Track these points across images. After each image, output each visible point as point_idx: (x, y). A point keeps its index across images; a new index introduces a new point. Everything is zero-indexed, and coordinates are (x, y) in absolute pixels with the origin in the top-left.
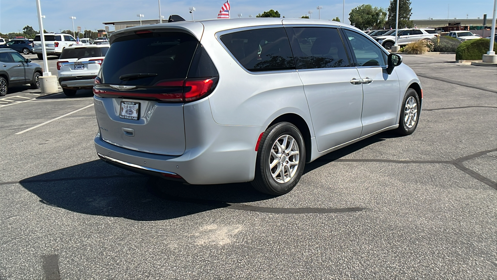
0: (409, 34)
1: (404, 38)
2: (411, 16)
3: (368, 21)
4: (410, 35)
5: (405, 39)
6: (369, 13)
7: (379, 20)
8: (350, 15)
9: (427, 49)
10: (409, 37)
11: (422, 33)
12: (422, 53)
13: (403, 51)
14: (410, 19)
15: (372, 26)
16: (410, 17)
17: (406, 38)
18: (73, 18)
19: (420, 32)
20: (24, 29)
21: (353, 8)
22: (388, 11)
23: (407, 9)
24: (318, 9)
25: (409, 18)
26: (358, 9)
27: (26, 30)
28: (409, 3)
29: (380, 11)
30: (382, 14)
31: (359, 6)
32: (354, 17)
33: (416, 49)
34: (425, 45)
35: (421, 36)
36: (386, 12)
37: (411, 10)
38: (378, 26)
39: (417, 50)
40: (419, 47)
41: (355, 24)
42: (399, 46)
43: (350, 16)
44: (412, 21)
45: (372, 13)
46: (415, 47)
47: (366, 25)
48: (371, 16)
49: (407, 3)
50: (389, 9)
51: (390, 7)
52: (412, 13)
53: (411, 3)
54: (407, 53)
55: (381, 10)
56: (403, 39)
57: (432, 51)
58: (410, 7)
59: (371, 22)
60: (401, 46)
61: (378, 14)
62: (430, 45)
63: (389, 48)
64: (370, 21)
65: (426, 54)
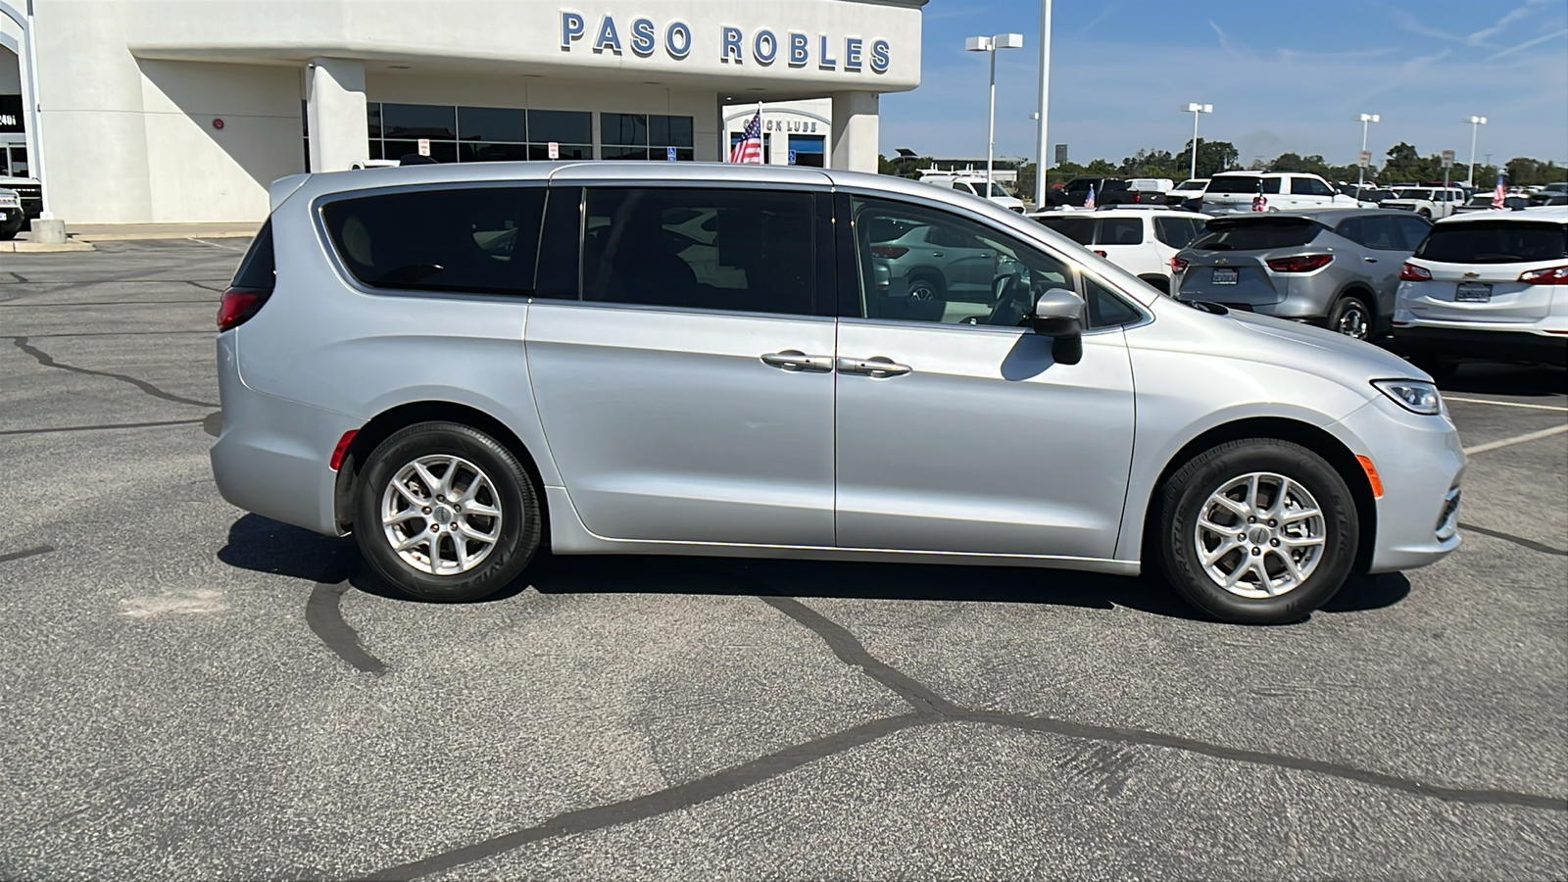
18: (1475, 119)
20: (1390, 153)
27: (1394, 155)
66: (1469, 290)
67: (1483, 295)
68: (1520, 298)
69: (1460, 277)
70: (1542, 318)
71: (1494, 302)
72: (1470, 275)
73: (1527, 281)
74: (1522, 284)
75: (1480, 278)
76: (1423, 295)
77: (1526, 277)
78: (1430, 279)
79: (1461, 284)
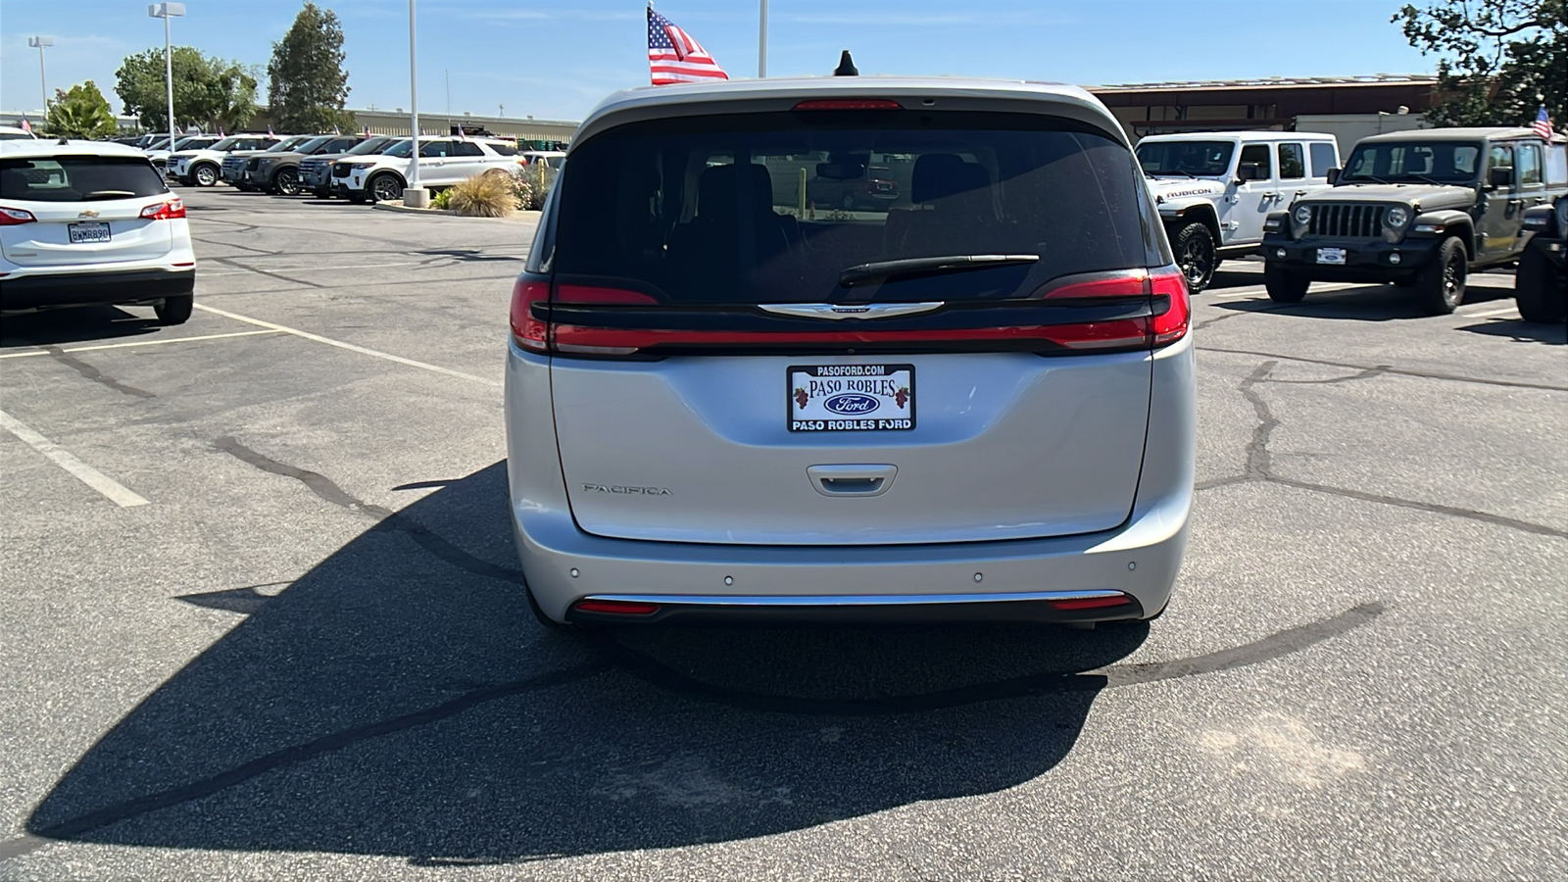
0: (443, 153)
1: (430, 164)
2: (346, 95)
3: (194, 103)
4: (447, 155)
5: (434, 167)
6: (195, 77)
7: (231, 103)
8: (118, 74)
9: (514, 200)
10: (444, 163)
11: (483, 154)
12: (503, 213)
13: (446, 207)
14: (345, 108)
15: (207, 118)
16: (346, 99)
17: (438, 164)
19: (477, 151)
21: (132, 53)
22: (269, 73)
23: (334, 74)
24: (36, 46)
25: (342, 103)
26: (148, 60)
28: (337, 53)
29: (235, 72)
30: (242, 82)
31: (152, 50)
32: (138, 85)
33: (486, 199)
34: (509, 191)
35: (480, 162)
36: (255, 78)
37: (345, 77)
38: (230, 122)
39: (488, 204)
40: (495, 195)
41: (139, 109)
42: (428, 191)
43: (120, 80)
44: (352, 113)
45: (204, 76)
46: (481, 194)
47: (186, 116)
48: (204, 87)
49: (333, 53)
50: (270, 68)
51: (272, 61)
52: (349, 89)
53: (343, 58)
54: (459, 212)
55: (235, 68)
56: (428, 167)
57: (527, 209)
58: (340, 67)
59: (204, 107)
60: (434, 190)
61: (226, 83)
62: (521, 189)
63: (387, 193)
64: (201, 103)
65: (512, 215)
66: (84, 230)
67: (102, 234)
68: (143, 234)
69: (75, 217)
70: (166, 253)
71: (116, 240)
72: (88, 214)
73: (147, 217)
74: (145, 219)
75: (100, 216)
76: (29, 239)
77: (147, 213)
78: (34, 220)
79: (71, 225)
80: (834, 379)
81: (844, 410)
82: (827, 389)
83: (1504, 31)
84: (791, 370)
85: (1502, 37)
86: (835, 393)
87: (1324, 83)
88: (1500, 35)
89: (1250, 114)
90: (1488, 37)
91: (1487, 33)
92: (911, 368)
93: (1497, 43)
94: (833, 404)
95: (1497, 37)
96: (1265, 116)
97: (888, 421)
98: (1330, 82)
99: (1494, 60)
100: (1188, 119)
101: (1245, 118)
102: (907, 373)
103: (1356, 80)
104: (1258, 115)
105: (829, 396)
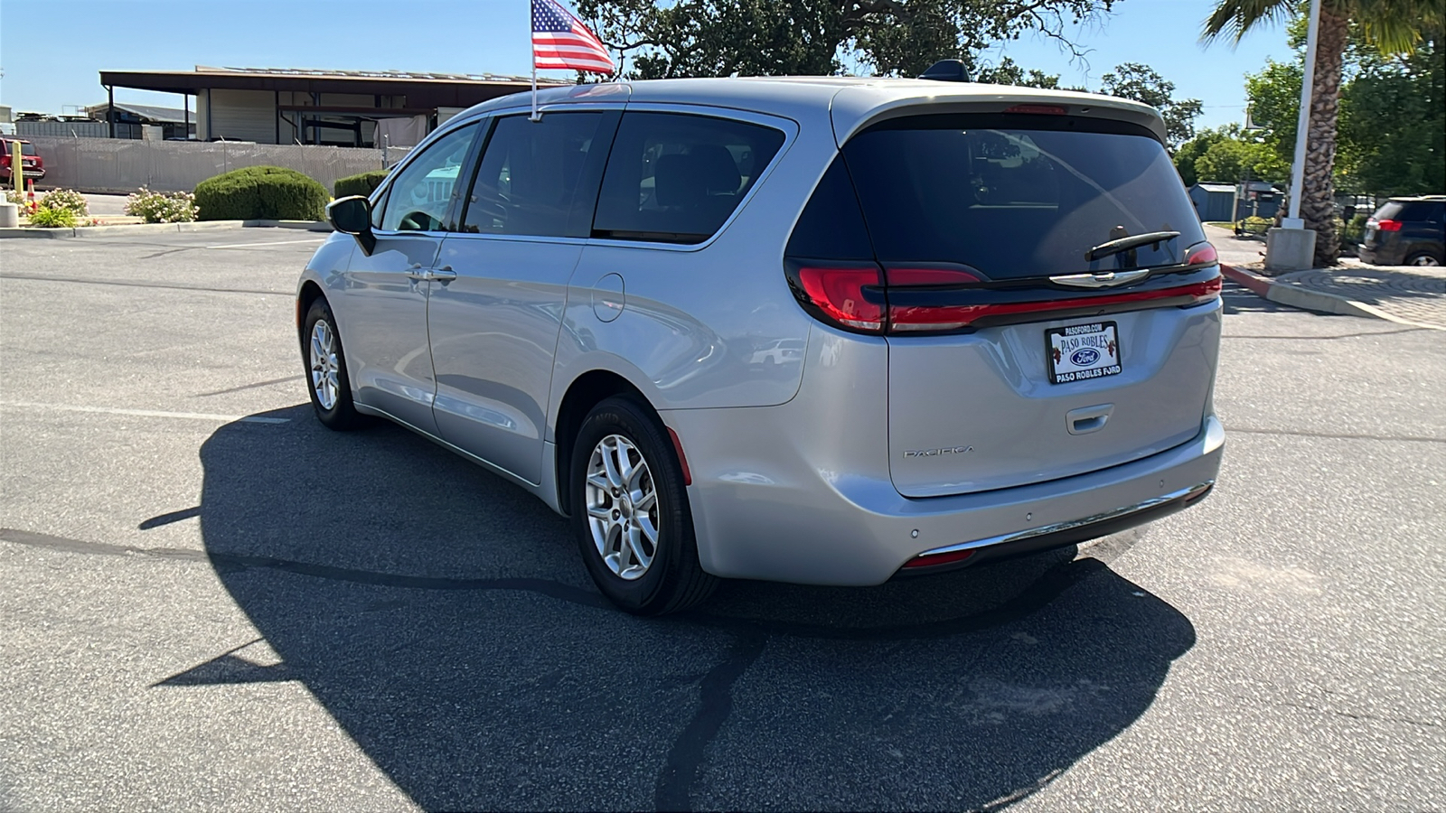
80: (1074, 337)
81: (1083, 362)
82: (1071, 346)
83: (625, 46)
84: (1048, 333)
85: (624, 52)
86: (1076, 349)
87: (437, 78)
88: (622, 49)
89: (378, 103)
90: (614, 50)
91: (612, 47)
92: (1113, 324)
93: (620, 56)
94: (1075, 358)
95: (619, 51)
96: (391, 106)
97: (1108, 368)
98: (423, 78)
99: (618, 70)
100: (322, 105)
101: (373, 106)
102: (1112, 328)
103: (469, 78)
104: (385, 104)
105: (1072, 351)
